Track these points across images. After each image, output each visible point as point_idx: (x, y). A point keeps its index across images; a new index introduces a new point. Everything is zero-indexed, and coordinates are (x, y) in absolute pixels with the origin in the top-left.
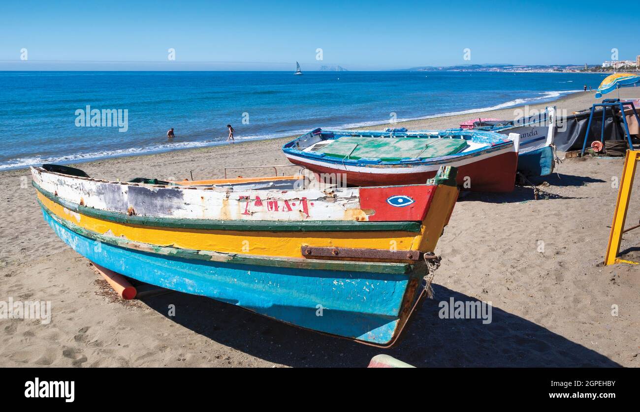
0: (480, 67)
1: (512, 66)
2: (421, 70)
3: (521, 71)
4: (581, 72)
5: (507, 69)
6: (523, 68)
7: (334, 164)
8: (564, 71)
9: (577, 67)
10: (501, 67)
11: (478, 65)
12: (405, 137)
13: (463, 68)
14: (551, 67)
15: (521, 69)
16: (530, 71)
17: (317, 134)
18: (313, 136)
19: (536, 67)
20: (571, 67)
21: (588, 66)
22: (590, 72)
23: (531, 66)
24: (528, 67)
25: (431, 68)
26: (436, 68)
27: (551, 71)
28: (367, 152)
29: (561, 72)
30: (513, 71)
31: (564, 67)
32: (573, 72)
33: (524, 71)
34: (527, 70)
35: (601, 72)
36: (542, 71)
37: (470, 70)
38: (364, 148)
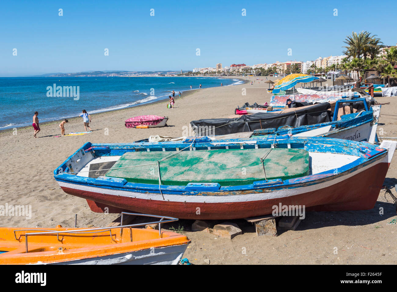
0: (101, 73)
1: (127, 72)
2: (53, 76)
3: (134, 76)
4: (178, 76)
5: (123, 74)
6: (135, 73)
7: (145, 193)
8: (166, 76)
9: (175, 72)
10: (118, 73)
11: (100, 72)
12: (209, 148)
13: (88, 73)
14: (156, 72)
15: (134, 74)
16: (140, 76)
17: (89, 151)
18: (85, 154)
19: (144, 73)
20: (170, 73)
21: (183, 72)
22: (184, 76)
23: (141, 72)
24: (139, 73)
25: (62, 74)
26: (65, 74)
27: (156, 75)
28: (182, 173)
29: (163, 76)
30: (127, 76)
31: (166, 72)
32: (172, 76)
33: (136, 76)
34: (138, 75)
35: (192, 76)
36: (150, 76)
37: (94, 76)
38: (171, 167)
